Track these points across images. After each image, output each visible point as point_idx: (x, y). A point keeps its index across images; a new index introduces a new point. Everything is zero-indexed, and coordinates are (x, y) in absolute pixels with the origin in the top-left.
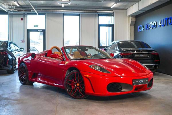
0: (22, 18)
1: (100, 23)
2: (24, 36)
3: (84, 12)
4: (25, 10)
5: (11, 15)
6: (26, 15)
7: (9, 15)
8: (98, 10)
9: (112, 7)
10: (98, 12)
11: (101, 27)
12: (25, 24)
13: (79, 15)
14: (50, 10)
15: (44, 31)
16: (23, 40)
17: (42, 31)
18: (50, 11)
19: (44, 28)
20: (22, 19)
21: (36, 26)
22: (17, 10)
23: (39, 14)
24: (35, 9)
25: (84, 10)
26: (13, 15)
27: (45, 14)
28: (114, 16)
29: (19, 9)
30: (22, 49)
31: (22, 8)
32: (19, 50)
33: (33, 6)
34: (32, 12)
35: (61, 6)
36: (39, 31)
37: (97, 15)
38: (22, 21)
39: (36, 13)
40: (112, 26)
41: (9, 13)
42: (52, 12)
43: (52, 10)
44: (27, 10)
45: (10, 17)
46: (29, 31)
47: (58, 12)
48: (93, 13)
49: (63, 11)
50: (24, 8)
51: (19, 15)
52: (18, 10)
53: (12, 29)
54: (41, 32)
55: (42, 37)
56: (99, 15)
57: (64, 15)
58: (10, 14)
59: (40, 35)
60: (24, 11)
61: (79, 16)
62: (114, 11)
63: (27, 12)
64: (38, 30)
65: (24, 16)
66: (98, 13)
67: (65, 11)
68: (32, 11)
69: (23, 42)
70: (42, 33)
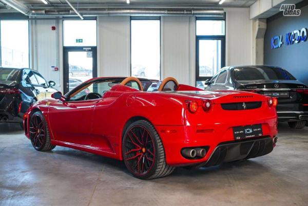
0: (54, 25)
1: (198, 34)
2: (58, 60)
3: (168, 13)
4: (58, 11)
5: (34, 21)
6: (61, 21)
7: (30, 21)
8: (194, 10)
9: (221, 3)
10: (195, 12)
11: (201, 42)
12: (60, 38)
13: (159, 18)
14: (104, 9)
15: (94, 50)
16: (55, 66)
17: (90, 49)
18: (105, 12)
19: (95, 45)
20: (54, 28)
21: (79, 41)
22: (44, 12)
23: (85, 19)
24: (76, 9)
25: (169, 10)
26: (38, 21)
27: (95, 19)
28: (225, 20)
29: (47, 9)
30: (52, 84)
31: (53, 8)
32: (46, 85)
33: (71, 3)
34: (72, 14)
35: (125, 3)
36: (85, 50)
37: (194, 19)
38: (55, 31)
39: (79, 15)
40: (222, 38)
41: (30, 17)
42: (109, 13)
43: (109, 9)
44: (62, 11)
45: (32, 24)
46: (66, 50)
47: (120, 13)
48: (186, 14)
49: (128, 11)
50: (57, 6)
51: (46, 21)
52: (46, 11)
53: (36, 46)
54: (89, 51)
55: (91, 59)
56: (197, 19)
57: (131, 18)
58: (32, 19)
59: (88, 57)
60: (57, 13)
61: (159, 21)
62: (226, 10)
63: (61, 14)
64: (84, 49)
65: (58, 23)
66: (194, 14)
67: (132, 11)
68: (71, 12)
69: (57, 69)
70: (91, 53)
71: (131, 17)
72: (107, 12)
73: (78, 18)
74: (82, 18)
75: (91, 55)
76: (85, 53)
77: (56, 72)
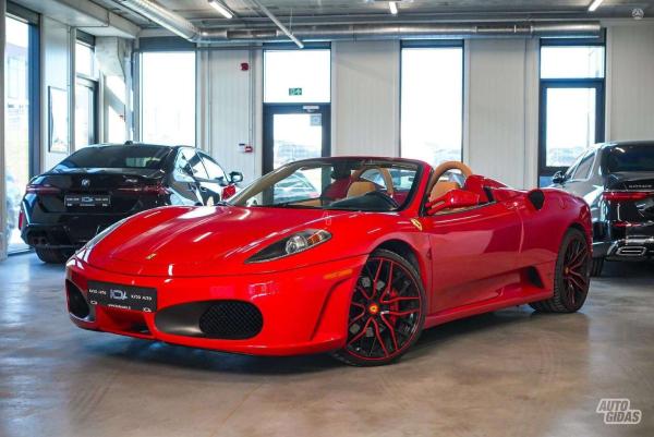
0: (246, 61)
1: (544, 76)
2: (253, 131)
3: (479, 33)
4: (252, 33)
5: (207, 53)
6: (259, 52)
7: (199, 53)
8: (534, 24)
9: (592, 8)
10: (537, 29)
11: (551, 92)
12: (257, 85)
13: (461, 44)
14: (346, 27)
15: (324, 112)
16: (247, 143)
17: (317, 108)
18: (345, 32)
19: (326, 100)
20: (245, 67)
21: (296, 91)
22: (225, 34)
23: (308, 47)
24: (287, 27)
25: (480, 25)
26: (214, 53)
27: (327, 46)
28: (603, 44)
29: (232, 27)
30: (237, 178)
31: (243, 25)
32: (225, 179)
33: (276, 16)
34: (280, 37)
35: (387, 13)
36: (306, 111)
37: (535, 43)
38: (247, 73)
39: (294, 40)
40: (598, 84)
41: (199, 46)
42: (354, 36)
43: (355, 27)
44: (260, 32)
45: (202, 58)
46: (269, 110)
47: (378, 34)
48: (518, 33)
49: (396, 30)
50: (251, 22)
51: (230, 52)
52: (229, 33)
53: (211, 103)
54: (315, 111)
55: (319, 130)
56: (543, 43)
57: (403, 45)
58: (203, 49)
59: (312, 124)
60: (251, 36)
61: (460, 50)
62: (606, 23)
63: (259, 39)
64: (305, 108)
65: (253, 56)
66: (535, 33)
67: (402, 30)
68: (278, 33)
69: (249, 150)
70: (318, 116)
71: (401, 41)
72: (351, 32)
73: (293, 46)
74: (302, 46)
75: (319, 120)
76: (306, 118)
77: (248, 154)
